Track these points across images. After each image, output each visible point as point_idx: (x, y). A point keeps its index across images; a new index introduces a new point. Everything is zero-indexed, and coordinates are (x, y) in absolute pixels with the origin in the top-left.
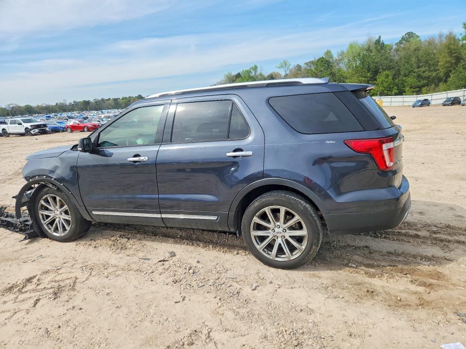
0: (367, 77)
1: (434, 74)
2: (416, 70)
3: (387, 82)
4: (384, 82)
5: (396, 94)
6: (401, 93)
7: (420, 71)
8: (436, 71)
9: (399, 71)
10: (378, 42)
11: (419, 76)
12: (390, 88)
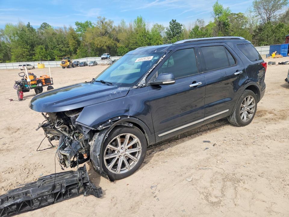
0: (28, 49)
1: (68, 49)
2: (58, 46)
3: (43, 52)
4: (41, 53)
5: (50, 60)
6: (53, 59)
7: (60, 47)
8: (68, 47)
9: (47, 46)
10: (29, 26)
11: (60, 50)
12: (46, 56)
